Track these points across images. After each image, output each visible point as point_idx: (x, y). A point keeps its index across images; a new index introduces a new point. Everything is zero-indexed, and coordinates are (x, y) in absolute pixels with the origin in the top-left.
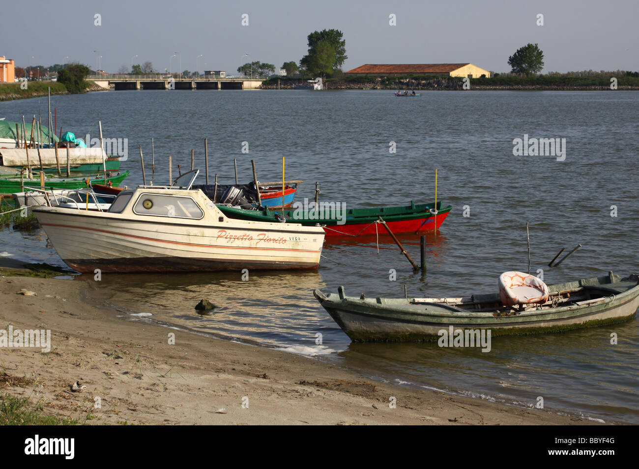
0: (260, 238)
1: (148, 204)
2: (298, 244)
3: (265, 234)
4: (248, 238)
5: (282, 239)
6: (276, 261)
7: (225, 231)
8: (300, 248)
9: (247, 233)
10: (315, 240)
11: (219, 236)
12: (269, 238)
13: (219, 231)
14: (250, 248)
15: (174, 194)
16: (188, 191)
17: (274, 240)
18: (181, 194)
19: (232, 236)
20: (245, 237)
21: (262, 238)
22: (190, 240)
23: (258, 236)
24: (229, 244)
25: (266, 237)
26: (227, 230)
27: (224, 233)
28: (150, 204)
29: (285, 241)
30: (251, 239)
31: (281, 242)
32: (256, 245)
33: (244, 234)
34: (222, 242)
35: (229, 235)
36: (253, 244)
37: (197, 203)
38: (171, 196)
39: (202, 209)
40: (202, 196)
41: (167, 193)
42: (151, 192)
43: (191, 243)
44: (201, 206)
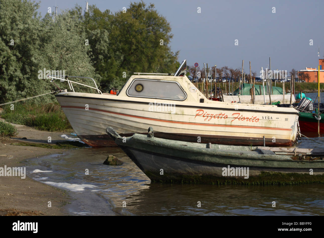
0: (235, 117)
1: (139, 88)
2: (271, 123)
3: (239, 114)
4: (223, 116)
5: (256, 118)
6: (250, 138)
7: (203, 111)
8: (272, 126)
9: (223, 112)
10: (286, 120)
11: (197, 115)
12: (243, 117)
13: (198, 110)
14: (226, 126)
15: (161, 80)
16: (175, 77)
17: (247, 118)
18: (169, 80)
19: (209, 115)
20: (221, 116)
21: (236, 117)
22: (171, 118)
23: (233, 115)
24: (206, 122)
25: (240, 116)
26: (204, 110)
27: (201, 112)
28: (141, 88)
29: (258, 119)
30: (227, 118)
31: (254, 120)
32: (231, 123)
33: (220, 113)
34: (200, 120)
35: (206, 114)
36: (228, 122)
37: (181, 87)
38: (159, 81)
39: (185, 92)
40: (187, 81)
41: (156, 79)
42: (142, 78)
43: (172, 120)
44: (184, 90)
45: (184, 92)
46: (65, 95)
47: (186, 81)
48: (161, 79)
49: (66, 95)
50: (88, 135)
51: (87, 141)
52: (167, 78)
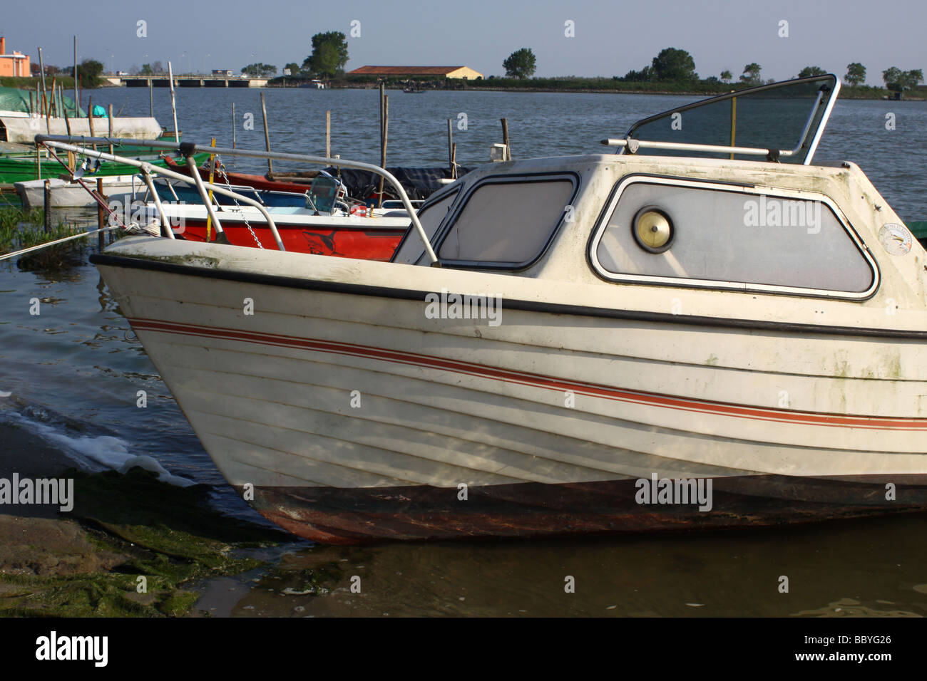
1: (653, 231)
15: (758, 184)
18: (783, 184)
28: (663, 229)
37: (849, 223)
38: (747, 190)
39: (867, 249)
40: (865, 194)
41: (730, 177)
42: (662, 172)
43: (847, 413)
44: (862, 242)
45: (866, 253)
46: (186, 264)
47: (865, 196)
48: (756, 179)
49: (197, 264)
50: (310, 485)
51: (294, 515)
52: (781, 177)
